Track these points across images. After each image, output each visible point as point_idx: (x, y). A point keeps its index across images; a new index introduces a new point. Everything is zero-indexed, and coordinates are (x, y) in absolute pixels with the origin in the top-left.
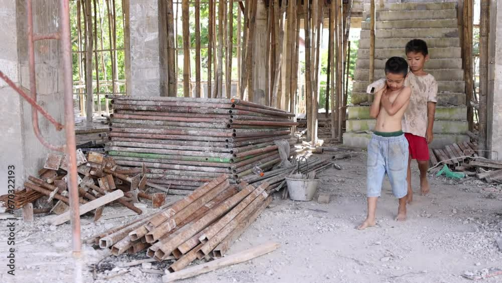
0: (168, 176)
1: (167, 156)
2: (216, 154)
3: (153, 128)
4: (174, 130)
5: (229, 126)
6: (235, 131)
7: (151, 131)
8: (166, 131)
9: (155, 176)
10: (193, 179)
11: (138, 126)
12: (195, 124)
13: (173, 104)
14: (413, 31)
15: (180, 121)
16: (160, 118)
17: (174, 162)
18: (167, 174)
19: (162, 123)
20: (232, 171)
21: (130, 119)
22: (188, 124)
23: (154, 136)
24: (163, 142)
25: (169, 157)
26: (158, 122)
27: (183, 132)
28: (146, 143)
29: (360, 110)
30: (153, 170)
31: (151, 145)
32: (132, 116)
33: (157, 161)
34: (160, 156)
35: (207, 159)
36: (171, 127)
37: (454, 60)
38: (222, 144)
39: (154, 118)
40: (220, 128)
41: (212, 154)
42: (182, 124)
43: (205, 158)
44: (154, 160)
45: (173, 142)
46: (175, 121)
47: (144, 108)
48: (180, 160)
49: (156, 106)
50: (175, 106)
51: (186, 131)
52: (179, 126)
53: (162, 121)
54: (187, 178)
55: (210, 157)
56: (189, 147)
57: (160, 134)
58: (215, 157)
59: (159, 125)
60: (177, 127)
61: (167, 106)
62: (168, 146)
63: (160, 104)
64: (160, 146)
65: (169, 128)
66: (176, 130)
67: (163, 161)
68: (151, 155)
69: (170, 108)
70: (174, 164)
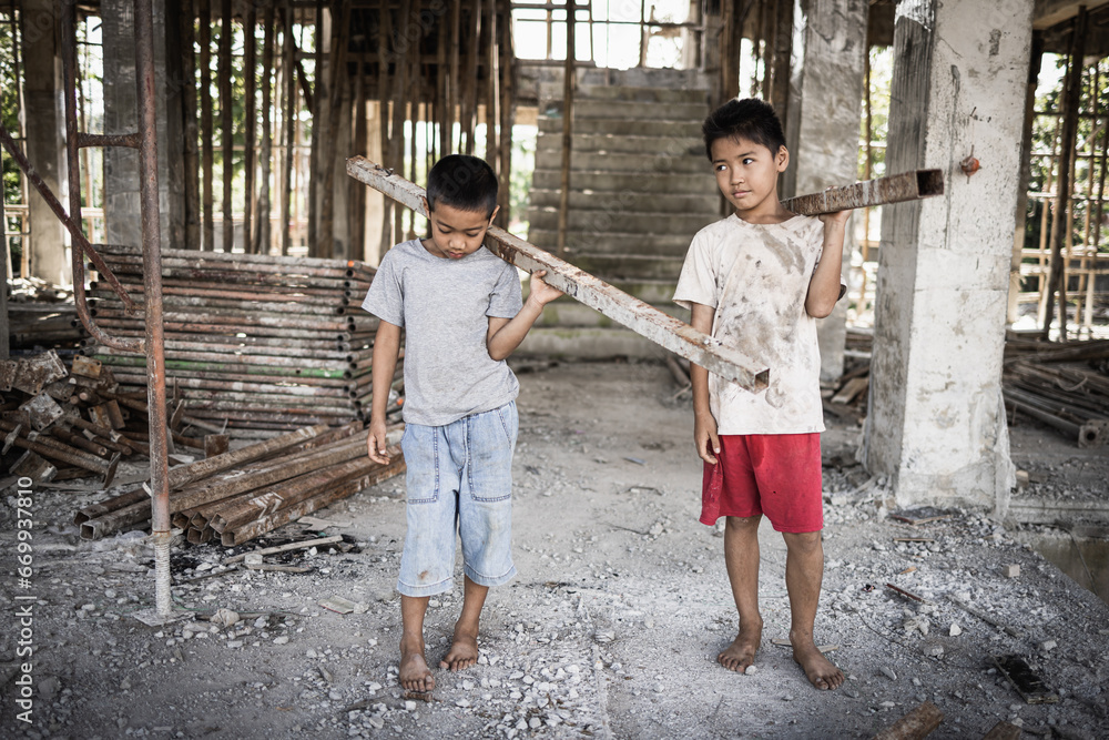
0: (221, 404)
1: (216, 366)
2: (317, 362)
3: (185, 311)
4: (230, 315)
5: (340, 312)
6: (351, 320)
7: (182, 317)
8: (213, 318)
9: (193, 402)
10: (273, 408)
12: (272, 306)
13: (227, 266)
14: (631, 140)
15: (241, 300)
16: (199, 291)
17: (230, 376)
18: (218, 400)
19: (204, 302)
20: (349, 394)
21: (136, 292)
22: (258, 305)
23: (189, 327)
24: (207, 338)
25: (221, 367)
26: (196, 301)
27: (249, 319)
28: (171, 340)
30: (189, 393)
31: (181, 345)
33: (195, 374)
34: (203, 365)
35: (298, 372)
36: (223, 310)
37: (707, 198)
38: (328, 344)
39: (188, 292)
40: (324, 315)
41: (309, 363)
42: (244, 304)
43: (293, 371)
44: (188, 373)
46: (232, 299)
47: (168, 273)
48: (243, 370)
49: (193, 269)
50: (232, 271)
51: (254, 317)
52: (240, 308)
53: (204, 297)
54: (260, 406)
55: (304, 367)
56: (259, 349)
57: (199, 323)
58: (314, 368)
59: (198, 306)
60: (235, 313)
61: (214, 269)
62: (218, 347)
63: (198, 265)
64: (200, 346)
65: (217, 311)
66: (233, 317)
67: (207, 374)
68: (184, 364)
69: (220, 274)
70: (232, 380)
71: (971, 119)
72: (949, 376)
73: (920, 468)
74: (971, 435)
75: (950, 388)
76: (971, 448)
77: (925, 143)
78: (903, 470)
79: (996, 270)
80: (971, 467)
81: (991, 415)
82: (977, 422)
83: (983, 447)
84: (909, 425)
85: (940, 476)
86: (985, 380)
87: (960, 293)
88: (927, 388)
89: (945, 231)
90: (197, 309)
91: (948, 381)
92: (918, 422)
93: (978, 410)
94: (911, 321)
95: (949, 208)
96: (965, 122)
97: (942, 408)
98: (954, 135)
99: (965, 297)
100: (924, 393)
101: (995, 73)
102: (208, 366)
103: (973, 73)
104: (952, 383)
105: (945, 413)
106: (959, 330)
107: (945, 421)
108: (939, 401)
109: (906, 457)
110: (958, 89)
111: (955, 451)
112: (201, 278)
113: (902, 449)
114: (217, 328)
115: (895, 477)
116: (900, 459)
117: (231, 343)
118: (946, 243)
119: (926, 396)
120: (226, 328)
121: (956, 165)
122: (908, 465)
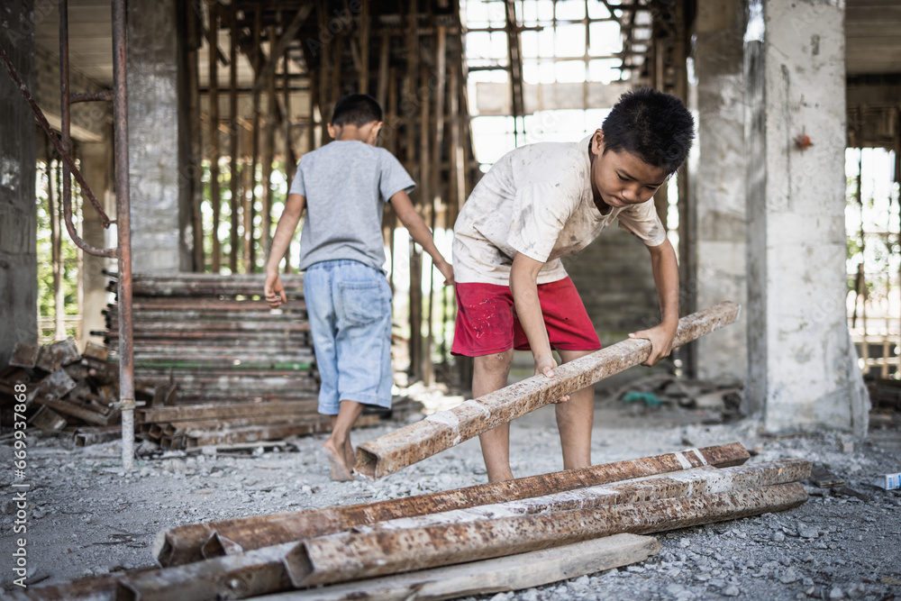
1: (206, 365)
2: (288, 358)
3: (182, 322)
4: (218, 324)
7: (179, 326)
8: (204, 326)
9: (186, 394)
11: (156, 319)
12: (254, 314)
13: (216, 284)
15: (226, 311)
16: (194, 306)
17: (218, 372)
18: (206, 391)
19: (197, 314)
21: (142, 309)
22: (241, 315)
23: (185, 335)
24: (199, 342)
25: (211, 365)
26: (191, 314)
27: (233, 325)
30: (184, 387)
31: (179, 349)
32: (146, 306)
33: (189, 372)
34: (195, 365)
35: (272, 366)
36: (213, 320)
39: (185, 306)
41: (282, 358)
42: (231, 314)
43: (268, 366)
44: (183, 371)
45: (216, 342)
47: (168, 291)
48: (228, 368)
49: (189, 288)
50: (221, 288)
51: (237, 324)
52: (226, 318)
53: (197, 310)
54: (240, 394)
55: (278, 362)
56: (241, 350)
57: (193, 330)
58: (287, 362)
60: (223, 322)
61: (207, 288)
62: (208, 350)
63: (193, 285)
64: (193, 349)
65: (209, 322)
66: (221, 324)
67: (199, 373)
68: (180, 365)
69: (210, 291)
70: (219, 376)
71: (802, 107)
72: (802, 318)
73: (784, 398)
74: (826, 368)
75: (805, 328)
76: (827, 379)
77: (765, 128)
78: (771, 401)
79: (834, 228)
80: (828, 395)
81: (841, 350)
82: (830, 357)
83: (837, 378)
84: (772, 362)
85: (802, 405)
86: (833, 320)
87: (804, 249)
88: (785, 330)
89: (788, 197)
90: (192, 319)
91: (801, 322)
92: (779, 359)
93: (830, 346)
94: (765, 274)
95: (789, 178)
96: (797, 109)
97: (799, 346)
98: (789, 120)
99: (810, 251)
100: (782, 334)
101: (818, 69)
102: (200, 365)
103: (800, 70)
104: (806, 324)
105: (801, 350)
106: (807, 279)
107: (803, 357)
108: (796, 340)
109: (772, 389)
110: (788, 82)
111: (813, 382)
112: (196, 295)
113: (767, 383)
114: (208, 334)
115: (764, 409)
116: (766, 392)
117: (219, 346)
118: (790, 207)
119: (784, 336)
120: (216, 335)
121: (793, 143)
122: (774, 397)
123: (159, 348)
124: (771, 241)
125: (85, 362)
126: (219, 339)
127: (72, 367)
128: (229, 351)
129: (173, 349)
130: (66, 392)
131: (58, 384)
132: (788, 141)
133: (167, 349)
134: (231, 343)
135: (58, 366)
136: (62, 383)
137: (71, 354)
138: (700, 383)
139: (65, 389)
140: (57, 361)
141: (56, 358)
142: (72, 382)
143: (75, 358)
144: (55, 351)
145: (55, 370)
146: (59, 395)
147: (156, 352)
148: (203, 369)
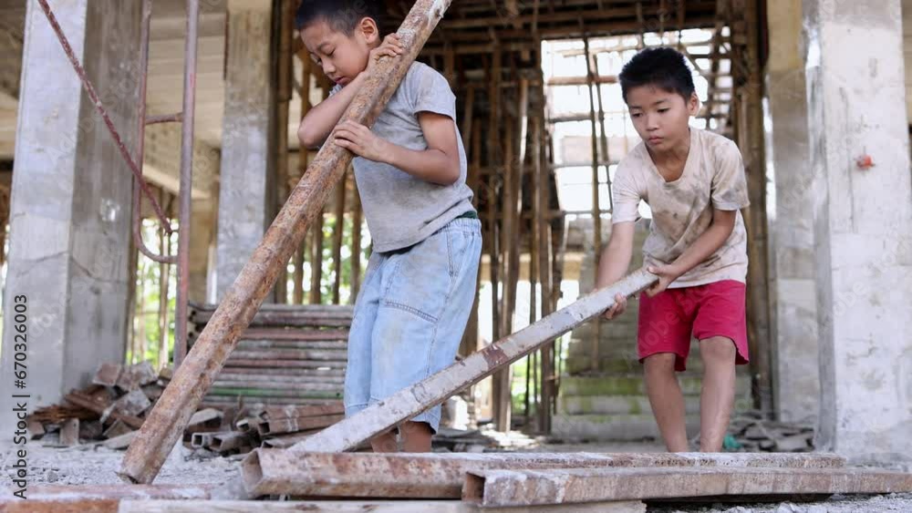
1: (275, 393)
3: (255, 351)
7: (252, 355)
8: (276, 355)
12: (321, 344)
13: (288, 315)
15: (297, 340)
16: (267, 336)
17: (286, 400)
19: (270, 343)
22: (310, 344)
23: (257, 363)
24: (270, 371)
25: (278, 393)
26: (264, 343)
27: (302, 355)
28: (243, 374)
29: (579, 383)
31: (251, 377)
33: (259, 399)
34: (265, 392)
35: (338, 394)
36: (284, 349)
39: (258, 336)
42: (301, 344)
43: (334, 394)
44: (253, 399)
45: (286, 371)
46: (291, 340)
48: (297, 397)
49: (263, 318)
50: (292, 318)
51: (306, 353)
52: (296, 347)
53: (270, 339)
56: (310, 378)
57: (266, 359)
59: (266, 347)
60: (293, 350)
61: (280, 318)
62: (277, 378)
63: (267, 315)
64: (264, 377)
65: (280, 350)
66: (291, 353)
67: (269, 400)
68: (250, 392)
69: (283, 321)
70: (286, 404)
71: (862, 128)
72: (871, 342)
73: (854, 426)
74: (898, 395)
75: (873, 353)
76: (900, 407)
77: (826, 149)
78: (840, 429)
79: (901, 249)
80: (902, 424)
82: (902, 384)
83: (910, 405)
84: (840, 388)
85: (874, 434)
86: (905, 344)
87: (871, 271)
88: (851, 353)
89: (852, 218)
90: (266, 348)
91: (870, 346)
92: (848, 385)
93: (902, 372)
95: (852, 199)
96: (858, 131)
97: (868, 372)
98: (849, 141)
100: (850, 358)
101: (877, 91)
102: (269, 393)
103: (857, 92)
104: (875, 348)
105: (871, 376)
106: (875, 302)
107: (873, 383)
108: (865, 365)
109: (840, 418)
110: (847, 105)
111: (885, 410)
112: (269, 325)
113: (836, 410)
114: (279, 363)
115: (834, 439)
116: (836, 421)
117: (289, 375)
118: (854, 229)
119: (851, 360)
120: (285, 363)
121: (854, 164)
122: (844, 426)
123: (232, 376)
124: (835, 263)
125: (160, 383)
126: (290, 367)
127: (149, 387)
128: (297, 379)
129: (246, 377)
130: (141, 410)
131: (134, 403)
132: (849, 162)
133: (240, 377)
134: (300, 371)
135: (136, 385)
136: (138, 401)
137: (149, 375)
138: (782, 427)
139: (140, 407)
140: (135, 381)
141: (134, 378)
142: (147, 400)
143: (151, 379)
144: (134, 371)
145: (133, 389)
146: (135, 413)
147: (229, 380)
148: (273, 396)
